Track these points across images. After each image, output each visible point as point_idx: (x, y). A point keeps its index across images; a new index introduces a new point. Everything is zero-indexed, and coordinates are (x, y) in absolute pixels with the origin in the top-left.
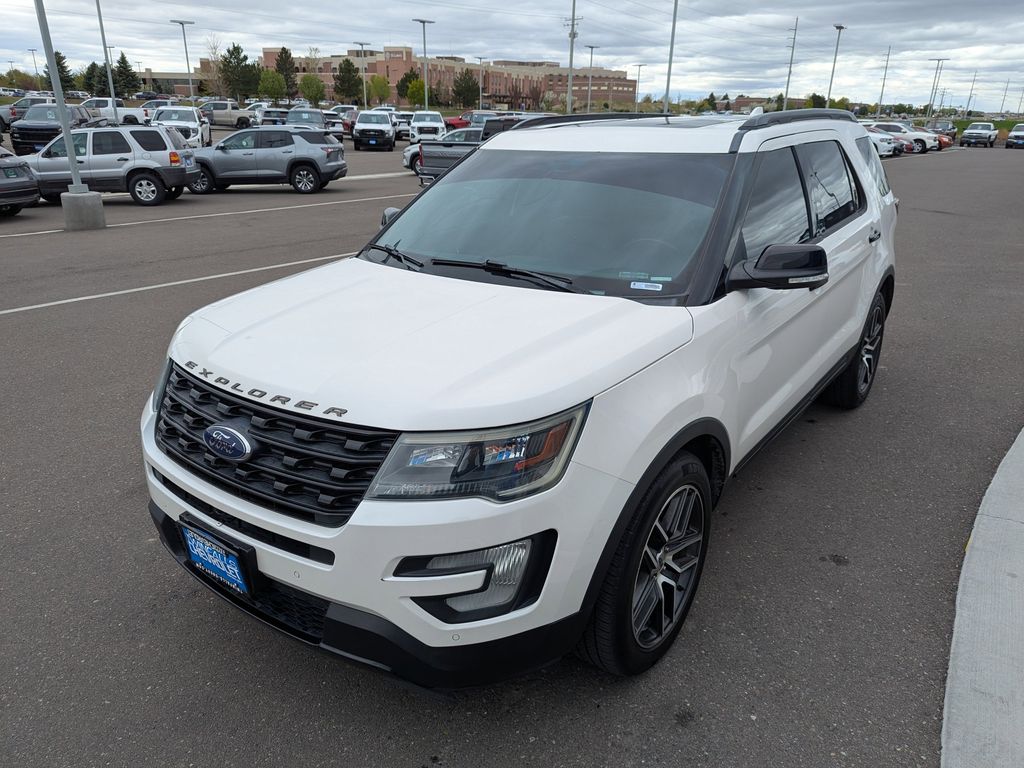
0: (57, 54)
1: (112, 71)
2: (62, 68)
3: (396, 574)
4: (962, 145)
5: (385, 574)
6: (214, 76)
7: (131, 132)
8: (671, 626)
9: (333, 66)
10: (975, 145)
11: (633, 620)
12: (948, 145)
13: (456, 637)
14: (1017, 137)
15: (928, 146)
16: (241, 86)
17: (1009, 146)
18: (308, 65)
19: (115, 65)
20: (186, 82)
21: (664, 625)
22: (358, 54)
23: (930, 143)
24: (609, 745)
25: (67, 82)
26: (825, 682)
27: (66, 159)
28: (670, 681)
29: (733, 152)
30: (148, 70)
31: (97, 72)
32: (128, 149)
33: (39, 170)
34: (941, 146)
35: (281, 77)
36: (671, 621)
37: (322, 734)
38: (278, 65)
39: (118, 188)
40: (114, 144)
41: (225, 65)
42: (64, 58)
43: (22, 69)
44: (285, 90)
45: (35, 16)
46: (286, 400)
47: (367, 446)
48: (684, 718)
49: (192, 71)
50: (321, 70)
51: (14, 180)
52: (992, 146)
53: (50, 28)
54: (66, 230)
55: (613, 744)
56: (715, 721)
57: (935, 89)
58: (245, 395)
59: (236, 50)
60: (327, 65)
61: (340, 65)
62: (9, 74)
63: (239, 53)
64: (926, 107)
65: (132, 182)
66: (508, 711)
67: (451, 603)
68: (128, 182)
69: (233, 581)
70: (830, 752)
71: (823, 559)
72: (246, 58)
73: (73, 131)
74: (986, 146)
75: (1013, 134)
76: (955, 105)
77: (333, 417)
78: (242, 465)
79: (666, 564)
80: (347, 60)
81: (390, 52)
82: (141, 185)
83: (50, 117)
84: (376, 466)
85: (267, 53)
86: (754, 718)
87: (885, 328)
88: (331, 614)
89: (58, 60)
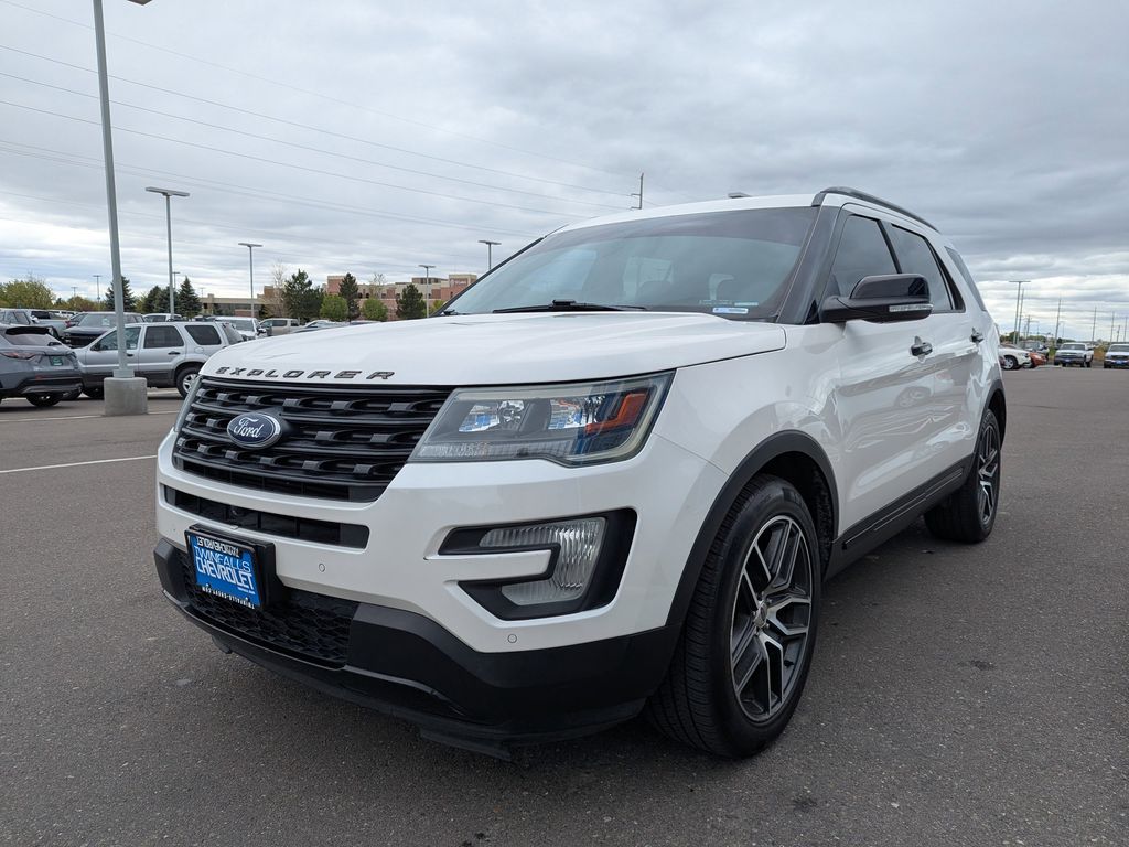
0: (123, 278)
1: (175, 293)
2: (125, 291)
3: (441, 552)
4: (1056, 364)
5: (428, 552)
6: (277, 301)
7: (186, 327)
8: (779, 705)
9: (397, 292)
10: (1071, 364)
11: (733, 666)
12: (1040, 363)
13: (512, 639)
14: (1114, 357)
15: (1020, 363)
16: (303, 309)
17: (1108, 366)
18: (371, 293)
19: (178, 287)
20: (248, 307)
21: (771, 703)
22: (422, 281)
23: (1021, 360)
24: (708, 827)
25: (129, 304)
26: (983, 773)
27: (116, 352)
28: (782, 767)
29: (816, 206)
30: (211, 296)
31: (159, 296)
32: (181, 343)
33: (86, 363)
34: (1034, 363)
35: (344, 300)
36: (780, 700)
37: (336, 810)
38: (342, 290)
39: (166, 381)
40: (166, 339)
41: (288, 290)
42: (127, 282)
43: (83, 296)
44: (347, 313)
45: (109, 249)
46: (325, 374)
47: (415, 407)
48: (804, 804)
49: (255, 297)
50: (384, 296)
51: (58, 368)
52: (1089, 366)
53: (121, 260)
54: (103, 416)
55: (713, 827)
56: (844, 808)
57: (1018, 317)
58: (280, 379)
59: (302, 275)
60: (391, 290)
61: (404, 291)
62: (71, 300)
63: (304, 279)
64: (1012, 334)
65: (180, 376)
66: (576, 793)
67: (506, 591)
68: (176, 376)
69: (243, 595)
70: (1002, 840)
71: (962, 664)
72: (310, 283)
73: (127, 326)
74: (1082, 366)
75: (1109, 354)
76: (1042, 333)
77: (378, 381)
78: (267, 451)
79: (768, 621)
80: (412, 286)
81: (455, 280)
82: (189, 379)
83: (104, 324)
84: (422, 428)
85: (331, 281)
86: (896, 805)
87: (1002, 453)
88: (359, 616)
89: (122, 283)
